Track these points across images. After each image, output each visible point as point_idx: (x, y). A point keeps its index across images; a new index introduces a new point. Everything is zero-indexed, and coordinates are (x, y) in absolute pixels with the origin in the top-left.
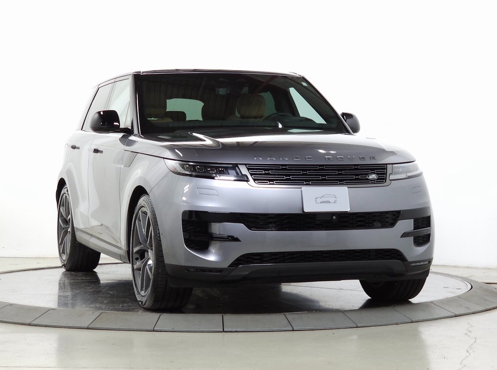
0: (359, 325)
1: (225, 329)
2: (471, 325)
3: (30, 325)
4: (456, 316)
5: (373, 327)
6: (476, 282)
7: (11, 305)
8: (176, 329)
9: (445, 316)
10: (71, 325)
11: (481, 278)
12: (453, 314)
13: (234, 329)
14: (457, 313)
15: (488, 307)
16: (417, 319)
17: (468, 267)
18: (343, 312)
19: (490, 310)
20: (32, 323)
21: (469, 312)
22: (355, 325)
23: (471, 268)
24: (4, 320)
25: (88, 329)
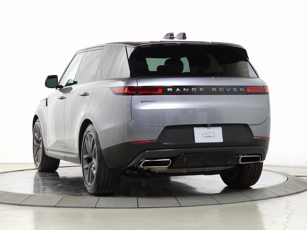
0: (220, 203)
1: (139, 206)
2: (288, 202)
3: (19, 205)
4: (279, 197)
5: (229, 204)
6: (290, 175)
7: (8, 193)
8: (109, 206)
9: (272, 197)
10: (45, 205)
11: (293, 173)
12: (277, 196)
13: (145, 206)
14: (280, 195)
15: (298, 191)
16: (256, 199)
17: (284, 166)
18: (210, 195)
19: (299, 192)
20: (21, 204)
21: (287, 194)
22: (218, 203)
23: (286, 167)
24: (3, 202)
25: (55, 207)
